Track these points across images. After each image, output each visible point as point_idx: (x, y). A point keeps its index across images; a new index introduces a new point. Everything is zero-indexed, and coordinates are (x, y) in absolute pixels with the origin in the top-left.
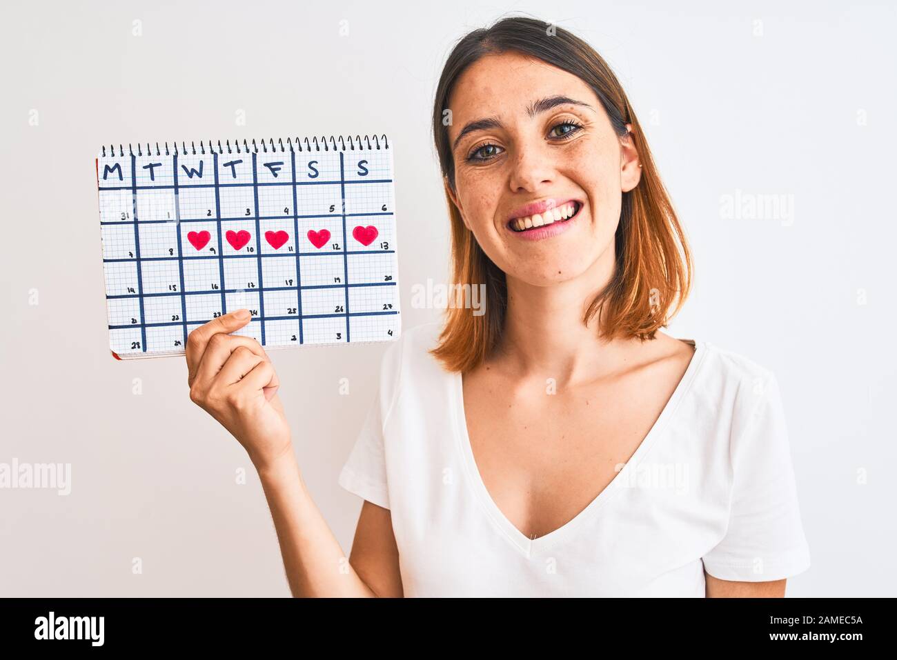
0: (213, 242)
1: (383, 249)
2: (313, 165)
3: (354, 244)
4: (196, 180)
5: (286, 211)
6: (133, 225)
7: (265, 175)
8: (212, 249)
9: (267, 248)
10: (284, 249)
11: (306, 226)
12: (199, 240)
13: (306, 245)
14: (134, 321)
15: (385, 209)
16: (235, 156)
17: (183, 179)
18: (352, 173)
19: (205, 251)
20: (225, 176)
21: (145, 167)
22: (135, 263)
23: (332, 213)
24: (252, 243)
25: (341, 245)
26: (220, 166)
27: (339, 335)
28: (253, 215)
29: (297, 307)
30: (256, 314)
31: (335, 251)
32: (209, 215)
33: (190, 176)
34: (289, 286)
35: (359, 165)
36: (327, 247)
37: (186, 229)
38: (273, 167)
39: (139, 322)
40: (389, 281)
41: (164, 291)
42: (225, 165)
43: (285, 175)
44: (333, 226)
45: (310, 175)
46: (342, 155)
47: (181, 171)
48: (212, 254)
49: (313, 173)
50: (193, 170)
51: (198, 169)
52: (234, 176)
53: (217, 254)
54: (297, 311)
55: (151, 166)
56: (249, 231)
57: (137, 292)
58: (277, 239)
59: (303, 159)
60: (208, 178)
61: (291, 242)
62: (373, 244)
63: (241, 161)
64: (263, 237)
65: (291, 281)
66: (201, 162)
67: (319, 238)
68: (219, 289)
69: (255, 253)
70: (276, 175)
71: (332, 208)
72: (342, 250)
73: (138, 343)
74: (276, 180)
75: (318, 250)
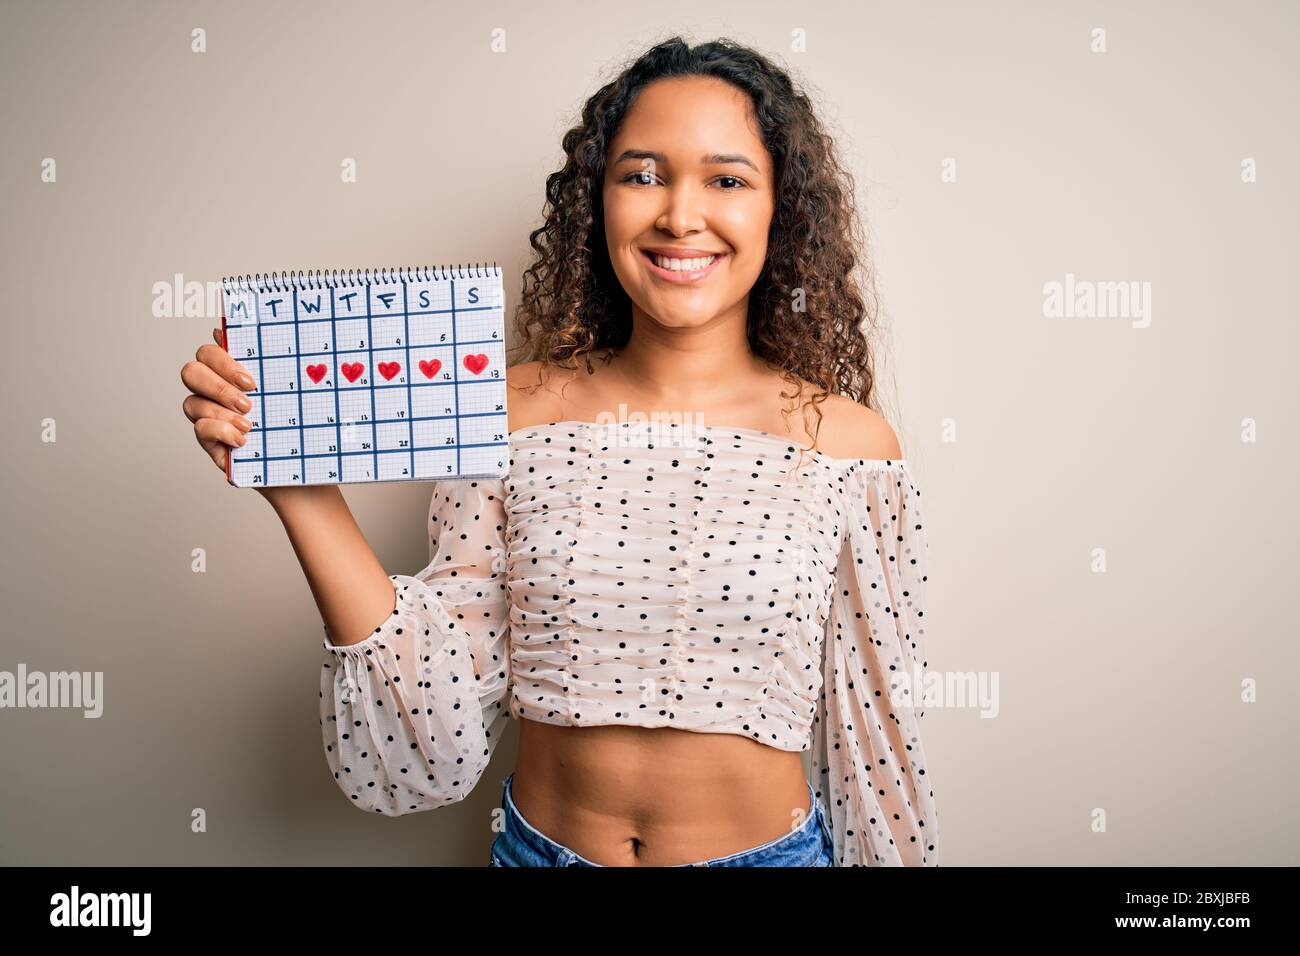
0: (329, 376)
1: (494, 378)
2: (423, 295)
3: (465, 374)
4: (314, 314)
5: (398, 342)
6: (258, 361)
7: (378, 307)
8: (328, 382)
9: (379, 379)
10: (396, 380)
11: (417, 356)
12: (317, 373)
13: (418, 376)
14: (257, 455)
15: (495, 336)
16: (349, 290)
17: (303, 314)
18: (462, 302)
19: (322, 384)
20: (341, 309)
21: (267, 304)
22: (259, 398)
23: (443, 343)
24: (366, 375)
25: (452, 375)
26: (336, 300)
27: (449, 467)
28: (366, 347)
29: (408, 440)
30: (369, 447)
31: (446, 381)
32: (326, 348)
33: (309, 310)
34: (401, 418)
35: (470, 293)
36: (438, 377)
37: (305, 363)
38: (385, 299)
39: (261, 456)
40: (500, 411)
41: (285, 426)
42: (341, 299)
43: (397, 306)
44: (444, 355)
45: (421, 305)
46: (452, 283)
47: (300, 307)
48: (328, 386)
49: (425, 303)
50: (311, 305)
51: (316, 304)
52: (349, 309)
53: (333, 387)
54: (409, 444)
55: (273, 303)
56: (363, 363)
57: (261, 426)
58: (389, 370)
59: (414, 289)
60: (326, 313)
61: (402, 373)
62: (483, 372)
63: (355, 294)
64: (376, 369)
65: (402, 413)
66: (319, 296)
67: (430, 369)
68: (335, 422)
69: (368, 385)
70: (388, 307)
71: (443, 337)
72: (453, 380)
73: (260, 477)
74: (388, 312)
75: (429, 381)
